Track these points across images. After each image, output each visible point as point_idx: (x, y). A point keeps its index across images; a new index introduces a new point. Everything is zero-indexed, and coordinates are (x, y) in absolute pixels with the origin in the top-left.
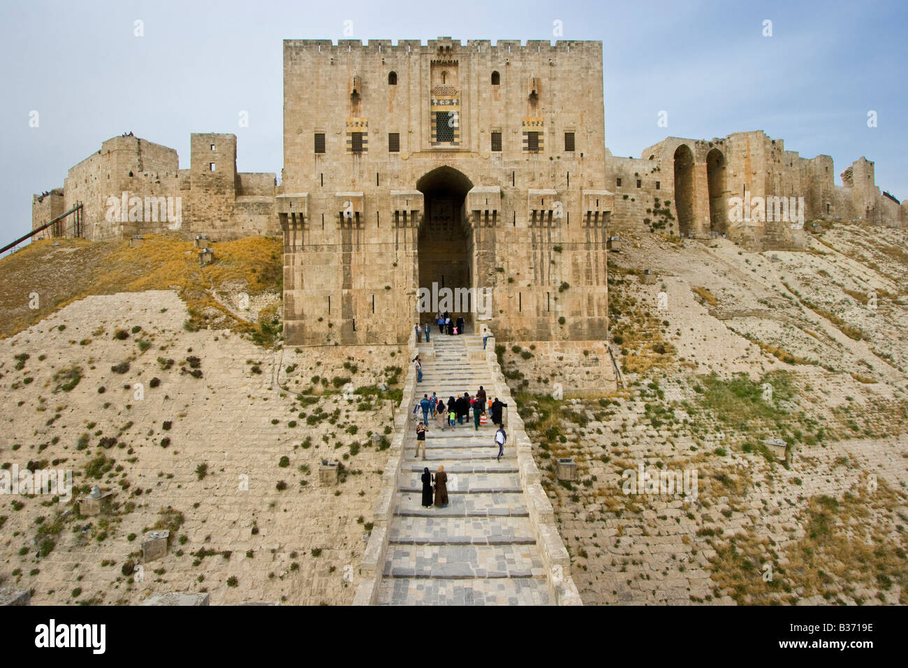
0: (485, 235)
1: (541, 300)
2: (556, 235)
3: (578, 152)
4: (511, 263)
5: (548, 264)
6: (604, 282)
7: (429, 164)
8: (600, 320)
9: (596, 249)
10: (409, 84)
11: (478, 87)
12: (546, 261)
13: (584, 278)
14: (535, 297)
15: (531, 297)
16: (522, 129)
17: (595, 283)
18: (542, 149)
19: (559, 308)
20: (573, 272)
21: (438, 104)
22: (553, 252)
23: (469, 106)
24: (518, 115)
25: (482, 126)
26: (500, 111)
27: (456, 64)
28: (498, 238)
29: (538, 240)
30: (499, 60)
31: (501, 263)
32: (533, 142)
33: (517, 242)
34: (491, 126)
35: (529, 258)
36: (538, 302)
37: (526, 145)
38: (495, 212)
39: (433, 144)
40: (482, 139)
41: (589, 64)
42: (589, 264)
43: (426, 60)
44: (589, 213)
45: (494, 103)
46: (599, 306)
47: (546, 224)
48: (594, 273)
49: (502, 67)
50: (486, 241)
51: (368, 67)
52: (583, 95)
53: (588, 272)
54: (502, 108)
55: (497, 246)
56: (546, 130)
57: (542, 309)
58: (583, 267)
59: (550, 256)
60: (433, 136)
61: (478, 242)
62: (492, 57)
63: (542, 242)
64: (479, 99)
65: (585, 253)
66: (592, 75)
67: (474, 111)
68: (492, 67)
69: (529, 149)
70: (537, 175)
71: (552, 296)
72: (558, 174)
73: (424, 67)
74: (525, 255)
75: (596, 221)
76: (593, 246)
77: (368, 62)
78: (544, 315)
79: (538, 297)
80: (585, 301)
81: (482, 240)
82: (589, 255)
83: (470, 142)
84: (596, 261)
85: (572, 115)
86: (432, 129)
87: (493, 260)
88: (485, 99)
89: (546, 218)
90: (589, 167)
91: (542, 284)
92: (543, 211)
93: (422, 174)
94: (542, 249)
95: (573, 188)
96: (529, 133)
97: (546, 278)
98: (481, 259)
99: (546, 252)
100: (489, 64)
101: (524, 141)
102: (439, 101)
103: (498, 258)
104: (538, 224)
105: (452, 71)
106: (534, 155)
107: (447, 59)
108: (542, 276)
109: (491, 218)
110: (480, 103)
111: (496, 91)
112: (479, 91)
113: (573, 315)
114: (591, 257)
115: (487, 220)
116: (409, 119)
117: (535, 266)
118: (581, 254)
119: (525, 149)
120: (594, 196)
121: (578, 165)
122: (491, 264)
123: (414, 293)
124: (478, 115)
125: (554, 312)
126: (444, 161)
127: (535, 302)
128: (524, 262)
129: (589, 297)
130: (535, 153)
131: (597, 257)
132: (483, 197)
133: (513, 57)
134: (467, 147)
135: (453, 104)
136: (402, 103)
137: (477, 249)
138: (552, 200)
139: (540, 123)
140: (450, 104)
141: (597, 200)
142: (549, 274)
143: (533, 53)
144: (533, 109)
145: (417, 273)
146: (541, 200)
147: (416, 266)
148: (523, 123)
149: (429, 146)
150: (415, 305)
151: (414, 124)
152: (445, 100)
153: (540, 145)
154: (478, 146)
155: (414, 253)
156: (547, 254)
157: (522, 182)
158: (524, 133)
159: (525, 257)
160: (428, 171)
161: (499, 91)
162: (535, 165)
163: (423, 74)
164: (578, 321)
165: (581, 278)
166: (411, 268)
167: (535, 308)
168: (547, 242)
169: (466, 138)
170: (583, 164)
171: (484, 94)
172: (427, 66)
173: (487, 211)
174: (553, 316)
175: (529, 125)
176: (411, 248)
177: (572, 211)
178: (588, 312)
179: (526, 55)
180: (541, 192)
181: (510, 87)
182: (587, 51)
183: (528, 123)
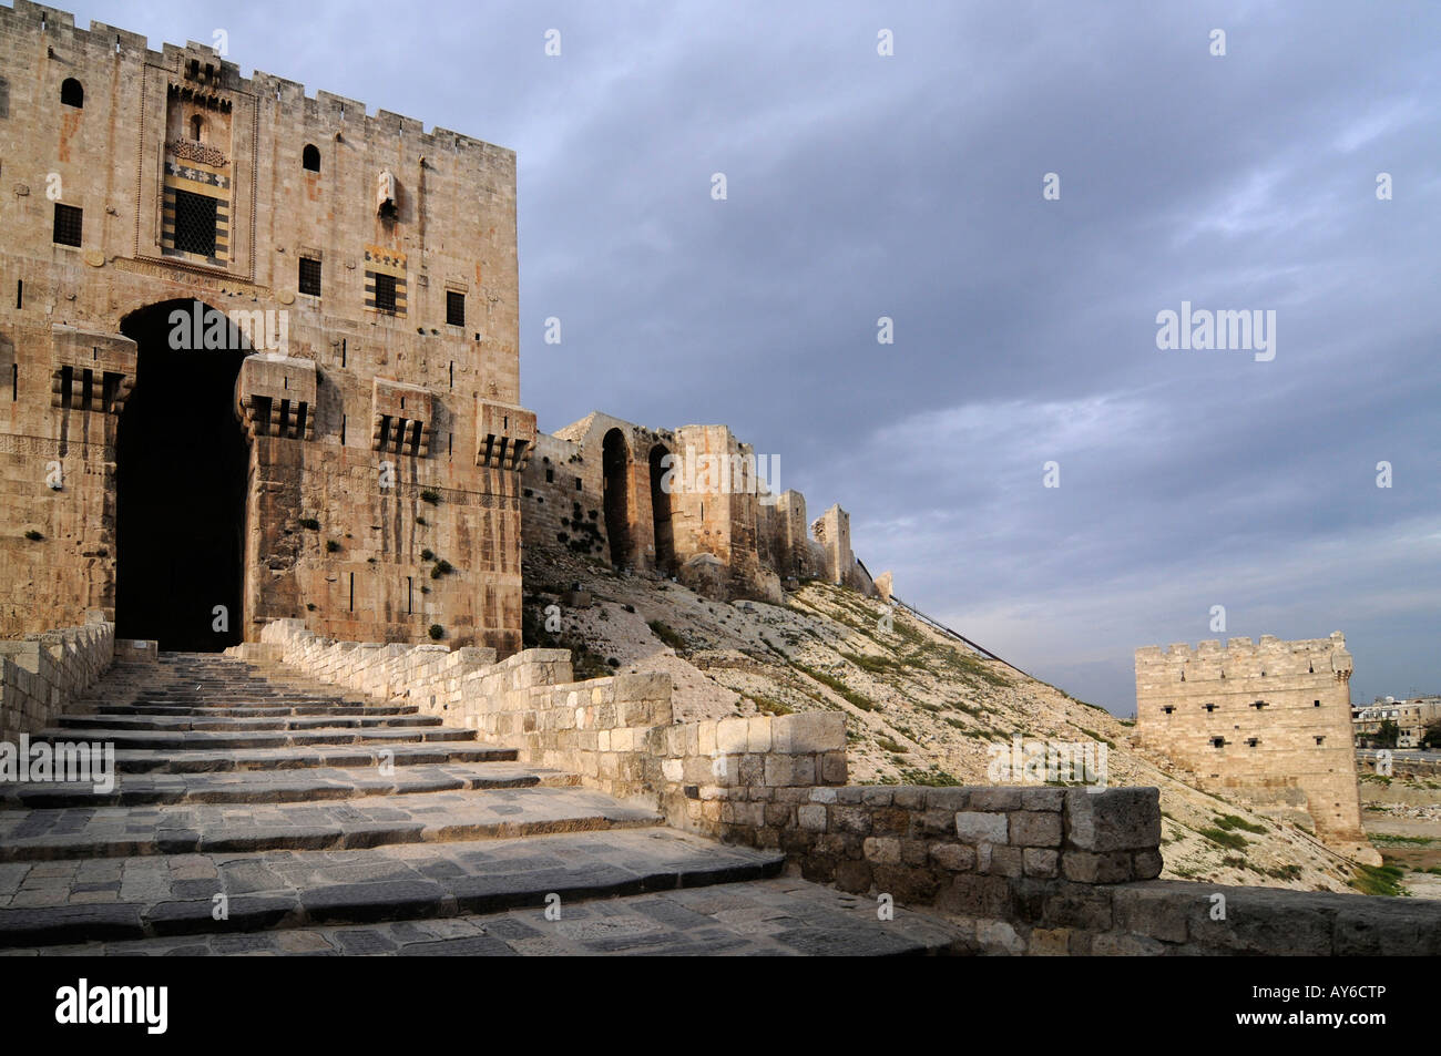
0: (280, 452)
1: (395, 592)
2: (428, 472)
3: (470, 330)
4: (333, 515)
5: (409, 524)
6: (516, 566)
7: (153, 287)
8: (507, 635)
9: (502, 506)
10: (113, 115)
11: (274, 163)
12: (407, 518)
13: (480, 557)
14: (382, 585)
15: (374, 583)
16: (363, 265)
17: (499, 567)
18: (404, 310)
19: (430, 608)
20: (460, 543)
21: (182, 174)
22: (420, 502)
23: (254, 197)
24: (356, 237)
25: (280, 240)
26: (319, 221)
27: (226, 108)
28: (306, 462)
29: (392, 475)
30: (321, 128)
31: (313, 511)
32: (385, 293)
33: (347, 474)
34: (299, 245)
35: (372, 508)
36: (389, 594)
37: (372, 296)
38: (303, 405)
39: (165, 250)
40: (280, 264)
41: (492, 184)
42: (488, 532)
43: (158, 80)
44: (490, 438)
45: (307, 202)
46: (506, 610)
47: (407, 447)
48: (497, 551)
49: (327, 142)
50: (279, 465)
51: (8, 53)
52: (480, 233)
53: (487, 545)
54: (325, 217)
55: (306, 477)
56: (411, 278)
57: (395, 609)
58: (478, 537)
59: (414, 509)
60: (165, 235)
61: (264, 463)
62: (306, 117)
63: (398, 481)
64: (274, 188)
65: (482, 512)
66: (497, 204)
67: (262, 208)
68: (305, 136)
69: (377, 306)
70: (392, 356)
71: (418, 585)
72: (434, 362)
73: (151, 91)
74: (364, 500)
75: (502, 456)
76: (495, 500)
77: (11, 42)
78: (401, 619)
79: (389, 585)
80: (480, 599)
81: (272, 460)
82: (487, 517)
83: (252, 264)
84: (502, 528)
85: (461, 263)
86: (165, 220)
87: (297, 503)
88: (287, 191)
89: (408, 435)
90: (491, 360)
91: (398, 561)
92: (403, 421)
93: (137, 304)
94: (398, 494)
95: (461, 392)
96: (379, 277)
97: (405, 550)
98: (269, 500)
99: (406, 502)
100: (300, 128)
101: (368, 288)
102: (184, 169)
103: (305, 502)
104: (392, 445)
105: (216, 119)
106: (387, 318)
107: (207, 91)
108: (399, 546)
109: (293, 417)
110: (278, 195)
111: (311, 182)
112: (275, 173)
113: (457, 623)
114: (493, 519)
115: (284, 422)
116: (110, 185)
117: (385, 525)
118: (475, 512)
119: (368, 302)
120: (499, 409)
121: (470, 353)
122: (291, 511)
123: (102, 554)
124: (273, 217)
125: (420, 616)
126: (190, 288)
127: (383, 595)
128: (361, 516)
129: (488, 591)
130: (390, 314)
131: (502, 521)
132: (277, 373)
133: (349, 130)
134: (245, 274)
135: (216, 183)
136: (94, 150)
137: (260, 479)
138: (422, 402)
139: (401, 262)
140: (209, 182)
141: (506, 418)
142: (412, 541)
143: (390, 136)
144: (386, 234)
145: (113, 512)
146: (400, 399)
147: (112, 498)
148: (367, 253)
149: (157, 253)
150: (104, 579)
151: (122, 199)
152: (198, 172)
153: (399, 302)
154: (271, 277)
155: (108, 467)
156: (409, 505)
157: (360, 363)
158: (368, 274)
159: (363, 506)
160: (150, 302)
161: (319, 184)
162: (389, 336)
163: (149, 106)
164: (466, 635)
165: (473, 555)
166: (98, 499)
167: (383, 605)
168: (409, 481)
169: (242, 256)
170: (479, 353)
171: (286, 183)
172: (158, 91)
173: (286, 403)
174: (419, 623)
175: (378, 261)
176: (100, 457)
177: (459, 433)
178: (486, 619)
179: (376, 133)
180: (399, 386)
181: (342, 182)
182: (488, 160)
183: (376, 256)
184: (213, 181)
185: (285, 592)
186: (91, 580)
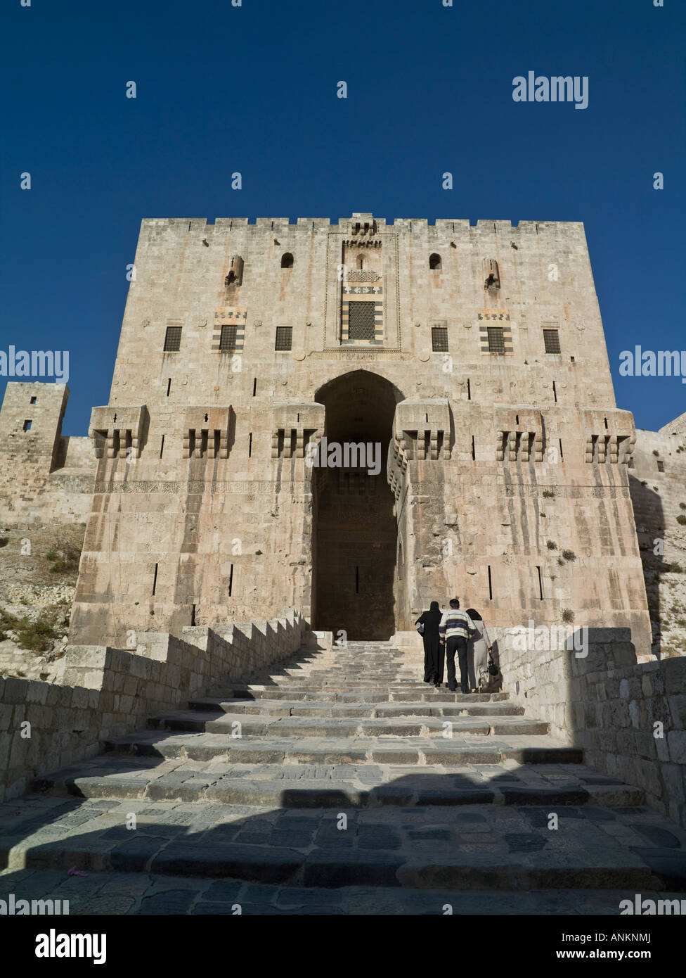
0: (426, 471)
1: (527, 579)
2: (545, 473)
3: (566, 355)
4: (470, 517)
5: (534, 519)
6: (634, 549)
7: (336, 368)
9: (613, 496)
10: (311, 267)
11: (411, 271)
12: (531, 513)
13: (599, 543)
14: (516, 575)
15: (508, 573)
16: (477, 324)
17: (618, 551)
18: (511, 349)
19: (560, 594)
20: (579, 532)
21: (352, 292)
22: (541, 500)
23: (398, 293)
24: (471, 306)
25: (417, 319)
26: (444, 301)
27: (378, 245)
28: (446, 476)
29: (515, 479)
30: (440, 241)
31: (454, 516)
32: (496, 341)
33: (478, 482)
34: (431, 319)
35: (501, 508)
36: (522, 583)
37: (486, 344)
38: (440, 433)
39: (342, 342)
40: (418, 335)
41: (568, 247)
42: (604, 520)
43: (336, 240)
44: (595, 438)
45: (434, 291)
46: (631, 591)
47: (524, 455)
48: (614, 537)
49: (445, 249)
50: (427, 481)
51: (253, 247)
52: (563, 284)
53: (605, 533)
54: (448, 297)
55: (447, 488)
56: (513, 325)
57: (528, 595)
58: (595, 526)
59: (537, 507)
60: (342, 332)
61: (415, 482)
62: (429, 238)
63: (521, 484)
64: (411, 286)
65: (596, 502)
66: (574, 260)
67: (404, 300)
68: (429, 249)
69: (491, 350)
70: (505, 385)
71: (546, 573)
72: (539, 385)
73: (332, 248)
74: (494, 504)
75: (606, 451)
76: (607, 491)
77: (254, 242)
78: (534, 605)
79: (521, 574)
80: (604, 583)
81: (421, 478)
82: (602, 506)
83: (399, 339)
84: (616, 515)
85: (552, 307)
86: (342, 322)
87: (441, 511)
88: (421, 286)
89: (524, 444)
90: (587, 375)
91: (527, 552)
92: (519, 435)
93: (325, 380)
94: (522, 494)
95: (565, 404)
96: (489, 329)
97: (533, 543)
98: (420, 511)
99: (529, 501)
100: (426, 246)
101: (483, 339)
102: (353, 288)
103: (448, 509)
104: (512, 454)
105: (372, 254)
106: (500, 358)
107: (367, 238)
108: (526, 539)
109: (434, 442)
110: (414, 291)
111: (436, 276)
112: (411, 277)
113: (585, 606)
114: (607, 508)
115: (427, 446)
116: (309, 310)
117: (513, 521)
118: (590, 503)
119: (483, 349)
120: (599, 413)
121: (568, 373)
122: (437, 517)
123: (303, 563)
124: (412, 305)
125: (551, 602)
126: (359, 363)
127: (517, 582)
128: (492, 516)
129: (611, 575)
130: (500, 355)
131: (616, 509)
132: (420, 411)
133: (459, 238)
134: (395, 346)
135: (374, 292)
136: (299, 290)
137: (413, 494)
138: (533, 417)
139: (505, 316)
140: (369, 293)
141: (605, 419)
142: (537, 535)
143: (488, 235)
144: (492, 299)
145: (310, 530)
146: (515, 418)
147: (309, 519)
148: (479, 315)
149: (337, 344)
150: (303, 583)
151: (316, 316)
152: (362, 288)
153: (507, 344)
154: (413, 345)
155: (306, 497)
156: (532, 503)
157: (482, 394)
158: (482, 329)
159: (494, 508)
160: (333, 377)
161: (442, 277)
162: (502, 371)
163: (331, 256)
164: (596, 618)
165: (593, 542)
166: (300, 521)
167: (517, 593)
168: (530, 483)
169: (393, 335)
170: (575, 371)
171: (419, 281)
172: (336, 247)
173: (428, 433)
174: (551, 608)
175: (488, 319)
176: (302, 489)
177: (567, 437)
178: (612, 602)
179: (478, 236)
180: (514, 407)
181: (458, 272)
182: (562, 233)
183: (486, 315)
184: (372, 291)
185: (435, 586)
186: (294, 584)
